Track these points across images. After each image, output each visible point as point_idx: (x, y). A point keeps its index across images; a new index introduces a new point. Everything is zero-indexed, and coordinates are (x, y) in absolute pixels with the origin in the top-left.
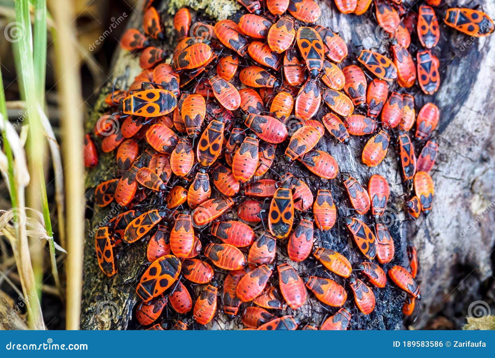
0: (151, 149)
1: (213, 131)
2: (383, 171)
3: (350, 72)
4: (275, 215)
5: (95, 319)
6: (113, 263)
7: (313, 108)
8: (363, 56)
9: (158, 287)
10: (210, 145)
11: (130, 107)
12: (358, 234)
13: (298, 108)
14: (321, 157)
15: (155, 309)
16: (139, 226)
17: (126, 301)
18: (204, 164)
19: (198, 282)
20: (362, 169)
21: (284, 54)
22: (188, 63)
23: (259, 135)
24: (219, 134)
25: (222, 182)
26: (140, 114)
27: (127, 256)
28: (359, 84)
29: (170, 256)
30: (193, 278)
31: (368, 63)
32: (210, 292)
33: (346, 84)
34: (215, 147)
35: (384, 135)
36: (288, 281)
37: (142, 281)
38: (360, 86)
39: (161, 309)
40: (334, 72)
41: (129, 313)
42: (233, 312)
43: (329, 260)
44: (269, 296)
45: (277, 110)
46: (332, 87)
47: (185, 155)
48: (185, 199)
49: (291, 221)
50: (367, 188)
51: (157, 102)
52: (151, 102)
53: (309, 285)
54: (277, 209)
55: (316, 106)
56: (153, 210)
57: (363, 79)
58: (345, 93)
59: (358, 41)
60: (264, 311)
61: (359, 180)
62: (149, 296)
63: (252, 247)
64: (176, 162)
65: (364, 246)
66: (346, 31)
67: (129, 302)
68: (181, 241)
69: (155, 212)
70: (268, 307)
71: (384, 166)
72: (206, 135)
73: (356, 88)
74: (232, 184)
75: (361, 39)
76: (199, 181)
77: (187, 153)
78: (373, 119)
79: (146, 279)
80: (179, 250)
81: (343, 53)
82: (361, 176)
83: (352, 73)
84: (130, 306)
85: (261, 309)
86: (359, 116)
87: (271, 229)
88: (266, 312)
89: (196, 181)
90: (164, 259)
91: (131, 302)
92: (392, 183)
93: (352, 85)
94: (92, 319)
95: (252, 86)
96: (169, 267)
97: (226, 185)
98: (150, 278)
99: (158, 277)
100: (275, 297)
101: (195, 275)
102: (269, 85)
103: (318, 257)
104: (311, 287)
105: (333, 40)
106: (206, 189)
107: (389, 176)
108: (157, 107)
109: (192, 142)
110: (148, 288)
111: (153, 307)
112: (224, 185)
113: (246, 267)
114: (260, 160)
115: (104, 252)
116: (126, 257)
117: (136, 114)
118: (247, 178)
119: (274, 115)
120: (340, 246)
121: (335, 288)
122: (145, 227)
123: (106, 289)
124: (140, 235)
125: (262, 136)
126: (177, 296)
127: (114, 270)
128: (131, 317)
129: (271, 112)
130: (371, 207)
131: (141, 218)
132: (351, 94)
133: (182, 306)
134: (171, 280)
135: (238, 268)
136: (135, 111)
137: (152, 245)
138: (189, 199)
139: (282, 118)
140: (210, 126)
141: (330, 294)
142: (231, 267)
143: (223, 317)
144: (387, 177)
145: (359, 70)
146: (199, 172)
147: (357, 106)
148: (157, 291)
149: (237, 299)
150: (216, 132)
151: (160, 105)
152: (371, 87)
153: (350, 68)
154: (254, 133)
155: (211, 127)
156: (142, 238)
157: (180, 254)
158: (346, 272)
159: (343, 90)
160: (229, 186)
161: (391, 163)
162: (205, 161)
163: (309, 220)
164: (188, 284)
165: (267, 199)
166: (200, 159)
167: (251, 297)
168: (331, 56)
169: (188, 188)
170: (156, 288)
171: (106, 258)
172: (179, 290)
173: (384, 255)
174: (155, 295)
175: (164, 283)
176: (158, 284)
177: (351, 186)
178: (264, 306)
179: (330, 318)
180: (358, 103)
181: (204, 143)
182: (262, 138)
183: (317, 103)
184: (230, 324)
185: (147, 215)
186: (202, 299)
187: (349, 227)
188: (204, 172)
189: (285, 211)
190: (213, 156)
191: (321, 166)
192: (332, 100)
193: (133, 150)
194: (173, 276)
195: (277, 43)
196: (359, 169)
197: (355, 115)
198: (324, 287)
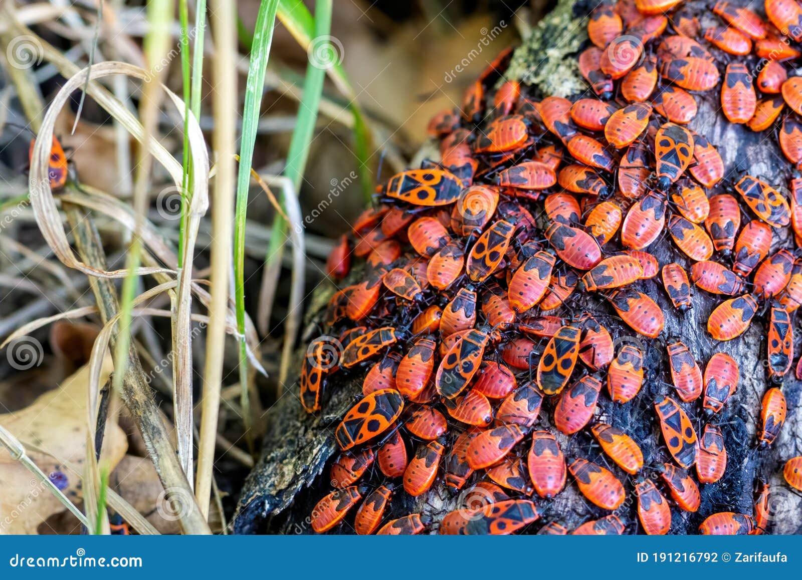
0: (413, 251)
1: (496, 234)
2: (737, 354)
3: (720, 201)
4: (549, 360)
5: (275, 469)
6: (318, 392)
7: (649, 234)
8: (744, 183)
9: (364, 430)
10: (487, 252)
11: (396, 187)
12: (668, 421)
13: (627, 229)
14: (640, 302)
15: (355, 464)
16: (364, 345)
17: (319, 446)
18: (474, 277)
19: (421, 436)
20: (705, 342)
21: (624, 150)
22: (489, 143)
23: (559, 253)
24: (504, 239)
25: (491, 307)
26: (407, 199)
27: (342, 392)
28: (728, 220)
29: (392, 391)
30: (415, 428)
31: (748, 195)
32: (433, 449)
33: (709, 218)
34: (494, 256)
35: (751, 302)
36: (542, 452)
37: (346, 419)
38: (730, 224)
39: (365, 467)
40: (694, 196)
41: (320, 463)
42: (457, 484)
43: (610, 441)
44: (511, 471)
45: (593, 224)
46: (686, 216)
47: (451, 261)
48: (437, 322)
49: (568, 373)
50: (703, 367)
51: (435, 187)
52: (426, 186)
53: (572, 468)
54: (553, 352)
55: (654, 232)
56: (388, 328)
57: (736, 215)
58: (706, 231)
59: (745, 165)
60: (499, 490)
61: (696, 355)
62: (349, 442)
63: (507, 400)
64: (436, 266)
65: (675, 442)
66: (730, 148)
67: (324, 450)
68: (411, 371)
69: (390, 330)
70: (506, 485)
71: (741, 347)
72: (486, 237)
73: (723, 225)
74: (505, 312)
75: (751, 163)
76: (461, 300)
77: (455, 258)
78: (741, 277)
79: (352, 416)
80: (405, 383)
81: (716, 174)
82: (702, 350)
83: (722, 203)
84: (324, 455)
85: (495, 487)
86: (717, 264)
87: (538, 378)
88: (502, 492)
89: (458, 299)
90: (383, 393)
91: (327, 450)
92: (747, 374)
93: (718, 220)
94: (271, 469)
95: (571, 189)
96: (386, 406)
97: (496, 311)
98: (358, 416)
99: (368, 416)
100: (520, 473)
101: (420, 425)
102: (594, 190)
103: (597, 433)
104: (574, 473)
105: (704, 152)
106: (469, 314)
107: (746, 362)
108: (432, 193)
109: (464, 246)
110: (351, 429)
111: (353, 462)
112: (494, 311)
113: (491, 424)
114: (551, 286)
115: (310, 376)
116: (340, 393)
117: (403, 197)
118: (526, 305)
119: (589, 230)
120: (639, 433)
121: (610, 480)
122: (371, 347)
123: (301, 431)
124: (362, 357)
125: (563, 254)
126: (388, 450)
127: (317, 404)
128: (321, 470)
129: (586, 226)
130: (702, 395)
131: (370, 335)
132: (714, 233)
133: (391, 466)
134: (384, 424)
135: (479, 423)
136: (402, 192)
137: (373, 374)
138: (441, 323)
139: (600, 238)
140: (494, 225)
141: (597, 488)
142: (469, 419)
143: (443, 491)
144: (742, 363)
145: (733, 202)
146: (464, 287)
147: (719, 251)
148: (361, 436)
149: (466, 465)
150: (499, 235)
151: (438, 192)
152: (746, 229)
153: (723, 198)
154: (554, 249)
155: (495, 229)
156: (362, 361)
157: (406, 390)
158: (634, 465)
159: (703, 225)
160: (499, 314)
161: (752, 346)
162: (476, 273)
163: (598, 379)
164: (407, 436)
165: (545, 338)
166: (470, 269)
167: (483, 462)
168: (695, 173)
169: (443, 308)
170: (361, 431)
171: (310, 384)
172: (393, 441)
173: (706, 469)
174: (359, 441)
175: (373, 425)
176: (365, 426)
177: (677, 354)
178: (501, 483)
179: (592, 523)
180: (721, 248)
181: (481, 248)
182: (562, 257)
183: (657, 229)
184: (451, 503)
185: (379, 332)
186: (419, 458)
187: (657, 407)
188: (472, 290)
189: (565, 357)
190: (488, 268)
191: (638, 312)
192: (682, 232)
193: (393, 253)
194: (388, 419)
195: (615, 132)
196: (701, 342)
197: (711, 262)
198: (593, 476)
